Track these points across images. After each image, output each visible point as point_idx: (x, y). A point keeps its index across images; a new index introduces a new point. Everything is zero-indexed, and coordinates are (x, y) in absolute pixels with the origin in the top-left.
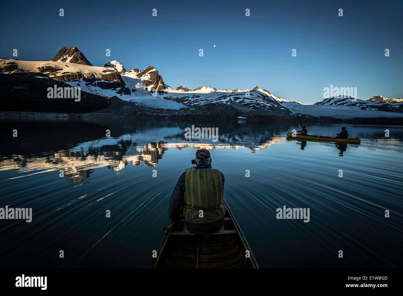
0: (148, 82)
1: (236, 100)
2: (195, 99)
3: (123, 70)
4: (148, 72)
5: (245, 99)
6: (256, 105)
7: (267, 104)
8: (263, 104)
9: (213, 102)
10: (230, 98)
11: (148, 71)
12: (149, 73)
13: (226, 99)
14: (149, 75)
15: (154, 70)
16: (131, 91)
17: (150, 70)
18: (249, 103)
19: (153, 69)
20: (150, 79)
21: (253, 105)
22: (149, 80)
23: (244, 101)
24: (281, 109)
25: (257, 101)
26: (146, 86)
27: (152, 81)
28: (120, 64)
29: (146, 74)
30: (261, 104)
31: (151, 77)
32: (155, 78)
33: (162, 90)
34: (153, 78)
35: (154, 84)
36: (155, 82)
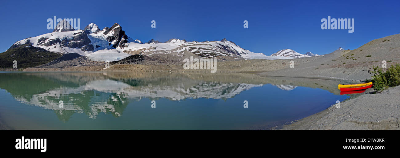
0: (112, 38)
1: (191, 50)
2: (151, 50)
5: (201, 49)
6: (210, 55)
7: (223, 53)
8: (219, 53)
9: (167, 52)
10: (186, 49)
11: (113, 28)
12: (114, 30)
13: (181, 49)
16: (95, 47)
17: (115, 27)
18: (204, 53)
19: (117, 26)
21: (207, 55)
22: (113, 36)
23: (199, 51)
24: (235, 58)
25: (213, 51)
26: (110, 42)
27: (115, 37)
28: (96, 25)
29: (112, 31)
30: (217, 54)
31: (115, 33)
32: (119, 34)
33: (123, 44)
34: (116, 34)
35: (117, 39)
36: (118, 37)
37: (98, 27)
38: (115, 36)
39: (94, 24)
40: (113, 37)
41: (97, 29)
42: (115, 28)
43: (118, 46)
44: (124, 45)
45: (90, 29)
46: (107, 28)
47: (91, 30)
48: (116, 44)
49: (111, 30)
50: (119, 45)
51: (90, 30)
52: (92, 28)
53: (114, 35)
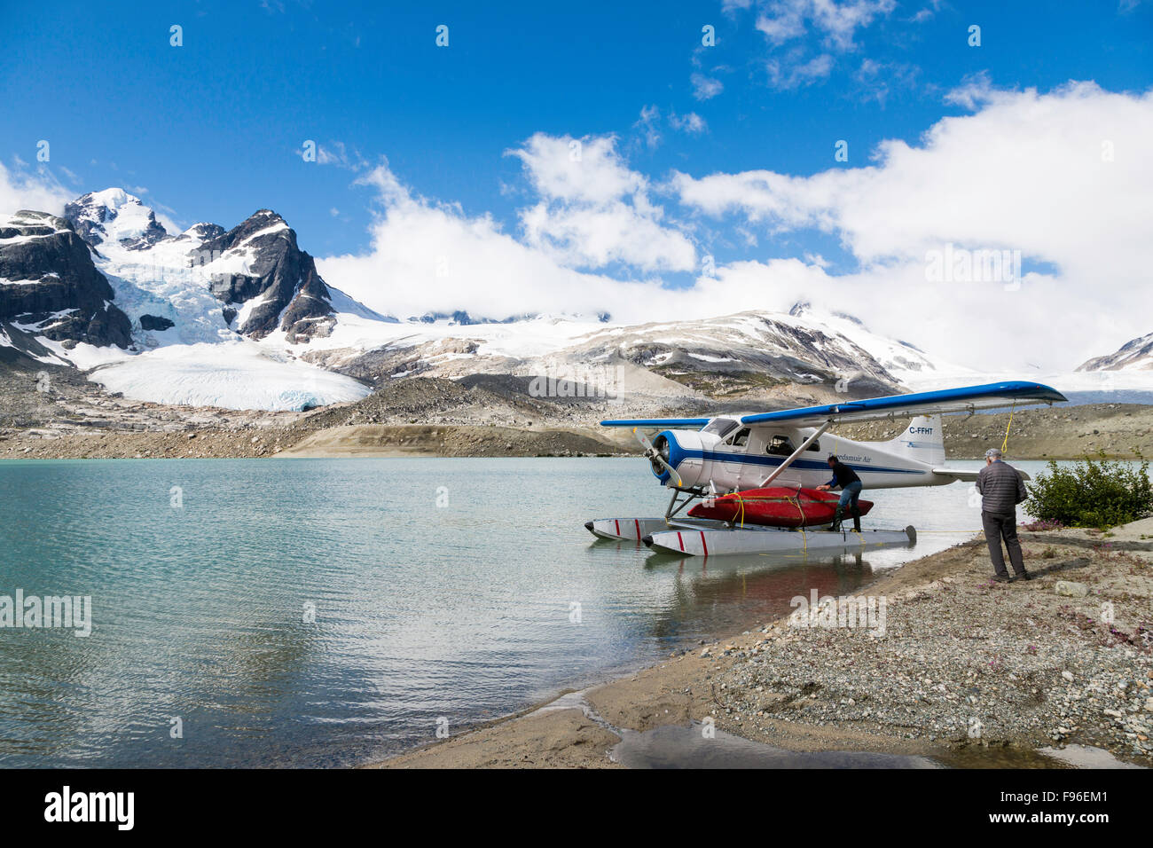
0: (240, 283)
3: (149, 232)
4: (250, 238)
11: (249, 232)
12: (251, 244)
14: (250, 250)
15: (279, 227)
16: (137, 326)
17: (258, 227)
19: (273, 224)
20: (251, 267)
22: (247, 274)
26: (228, 302)
27: (260, 280)
28: (140, 204)
29: (240, 247)
31: (258, 260)
32: (280, 266)
33: (304, 319)
34: (268, 265)
35: (269, 291)
36: (277, 282)
37: (152, 216)
38: (258, 276)
39: (130, 197)
40: (248, 279)
41: (144, 223)
42: (258, 234)
43: (278, 331)
44: (309, 324)
45: (103, 219)
46: (210, 229)
47: (105, 225)
48: (267, 319)
49: (237, 244)
50: (281, 324)
51: (98, 227)
52: (113, 216)
53: (253, 268)
